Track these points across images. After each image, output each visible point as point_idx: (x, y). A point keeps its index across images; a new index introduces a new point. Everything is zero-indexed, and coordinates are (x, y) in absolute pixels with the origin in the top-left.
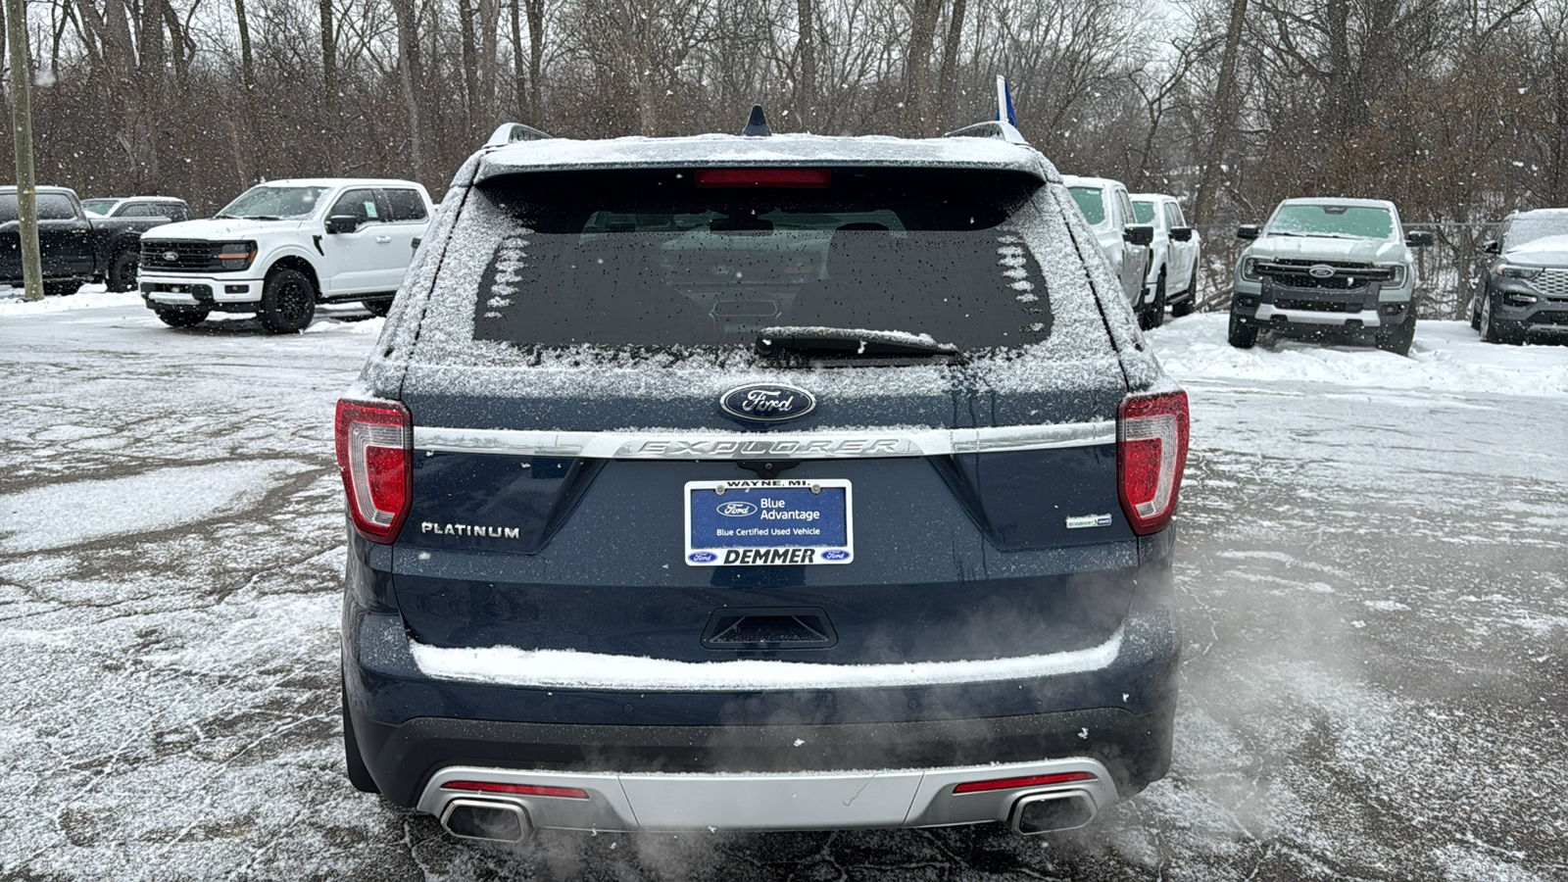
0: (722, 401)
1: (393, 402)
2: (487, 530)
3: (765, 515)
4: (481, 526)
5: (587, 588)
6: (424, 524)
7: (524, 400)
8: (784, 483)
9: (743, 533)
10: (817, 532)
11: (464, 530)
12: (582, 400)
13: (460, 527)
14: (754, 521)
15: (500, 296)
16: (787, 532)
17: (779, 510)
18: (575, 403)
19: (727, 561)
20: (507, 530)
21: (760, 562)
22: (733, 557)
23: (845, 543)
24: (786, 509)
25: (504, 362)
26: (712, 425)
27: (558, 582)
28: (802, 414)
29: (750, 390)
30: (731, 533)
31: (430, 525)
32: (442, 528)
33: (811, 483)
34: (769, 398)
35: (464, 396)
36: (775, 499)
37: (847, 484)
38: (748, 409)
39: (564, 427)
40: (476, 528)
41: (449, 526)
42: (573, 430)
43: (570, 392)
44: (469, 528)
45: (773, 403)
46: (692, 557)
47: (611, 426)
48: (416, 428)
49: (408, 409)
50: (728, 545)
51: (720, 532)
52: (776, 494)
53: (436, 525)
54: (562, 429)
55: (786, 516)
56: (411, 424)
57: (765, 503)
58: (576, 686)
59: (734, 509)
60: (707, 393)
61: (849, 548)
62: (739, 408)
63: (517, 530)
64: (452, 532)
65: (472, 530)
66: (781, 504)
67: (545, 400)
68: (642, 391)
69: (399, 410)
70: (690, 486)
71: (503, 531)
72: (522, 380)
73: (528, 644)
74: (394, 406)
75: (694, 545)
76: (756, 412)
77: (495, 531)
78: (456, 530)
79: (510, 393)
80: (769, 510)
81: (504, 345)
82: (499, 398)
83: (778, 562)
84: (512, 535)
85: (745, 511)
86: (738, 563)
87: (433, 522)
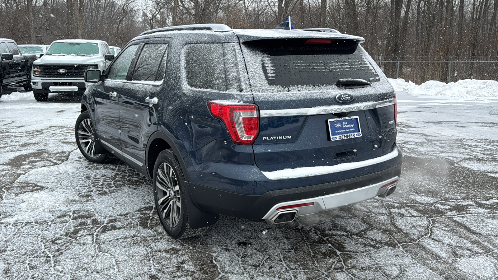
0: (337, 98)
1: (252, 104)
2: (283, 137)
3: (344, 126)
4: (281, 136)
5: (308, 150)
6: (264, 138)
7: (291, 101)
8: (347, 118)
9: (341, 131)
10: (354, 129)
11: (276, 138)
12: (306, 100)
13: (275, 137)
14: (342, 128)
15: (270, 73)
16: (348, 130)
17: (346, 125)
18: (304, 101)
19: (339, 139)
20: (288, 137)
21: (345, 138)
22: (340, 137)
23: (359, 132)
24: (348, 124)
25: (280, 91)
26: (335, 104)
27: (301, 149)
28: (352, 100)
29: (342, 95)
30: (338, 131)
31: (266, 138)
32: (269, 138)
33: (352, 117)
34: (346, 97)
35: (275, 101)
36: (345, 122)
37: (357, 117)
38: (342, 100)
39: (303, 107)
40: (280, 137)
41: (272, 137)
42: (305, 108)
43: (302, 98)
44: (277, 137)
45: (347, 98)
46: (332, 138)
47: (314, 106)
48: (261, 111)
49: (257, 106)
50: (339, 135)
51: (336, 132)
52: (345, 121)
53: (268, 138)
54: (302, 108)
55: (348, 126)
56: (259, 110)
57: (344, 123)
58: (310, 176)
59: (338, 126)
60: (332, 96)
61: (361, 133)
62: (340, 100)
63: (291, 136)
64: (272, 139)
65: (279, 138)
66: (346, 123)
67: (297, 100)
68: (319, 96)
69: (255, 106)
70: (329, 120)
71: (287, 137)
72: (289, 96)
73: (293, 167)
74: (253, 105)
75: (332, 136)
76: (344, 100)
77: (285, 137)
78: (274, 138)
79: (287, 99)
80: (345, 125)
81: (278, 86)
82: (285, 101)
83: (349, 138)
84: (289, 138)
85: (340, 126)
86: (341, 139)
87: (266, 137)
